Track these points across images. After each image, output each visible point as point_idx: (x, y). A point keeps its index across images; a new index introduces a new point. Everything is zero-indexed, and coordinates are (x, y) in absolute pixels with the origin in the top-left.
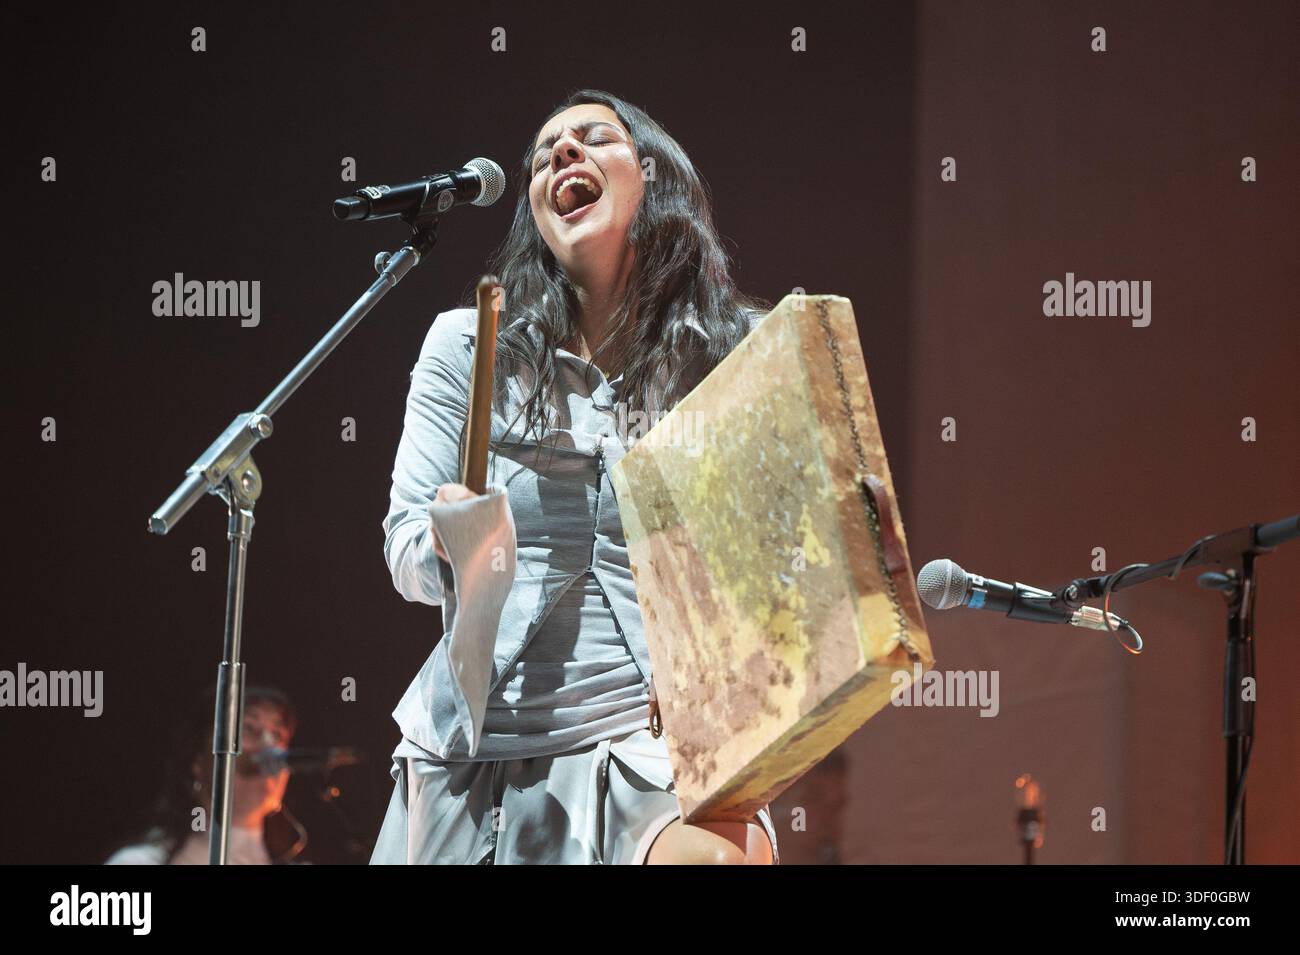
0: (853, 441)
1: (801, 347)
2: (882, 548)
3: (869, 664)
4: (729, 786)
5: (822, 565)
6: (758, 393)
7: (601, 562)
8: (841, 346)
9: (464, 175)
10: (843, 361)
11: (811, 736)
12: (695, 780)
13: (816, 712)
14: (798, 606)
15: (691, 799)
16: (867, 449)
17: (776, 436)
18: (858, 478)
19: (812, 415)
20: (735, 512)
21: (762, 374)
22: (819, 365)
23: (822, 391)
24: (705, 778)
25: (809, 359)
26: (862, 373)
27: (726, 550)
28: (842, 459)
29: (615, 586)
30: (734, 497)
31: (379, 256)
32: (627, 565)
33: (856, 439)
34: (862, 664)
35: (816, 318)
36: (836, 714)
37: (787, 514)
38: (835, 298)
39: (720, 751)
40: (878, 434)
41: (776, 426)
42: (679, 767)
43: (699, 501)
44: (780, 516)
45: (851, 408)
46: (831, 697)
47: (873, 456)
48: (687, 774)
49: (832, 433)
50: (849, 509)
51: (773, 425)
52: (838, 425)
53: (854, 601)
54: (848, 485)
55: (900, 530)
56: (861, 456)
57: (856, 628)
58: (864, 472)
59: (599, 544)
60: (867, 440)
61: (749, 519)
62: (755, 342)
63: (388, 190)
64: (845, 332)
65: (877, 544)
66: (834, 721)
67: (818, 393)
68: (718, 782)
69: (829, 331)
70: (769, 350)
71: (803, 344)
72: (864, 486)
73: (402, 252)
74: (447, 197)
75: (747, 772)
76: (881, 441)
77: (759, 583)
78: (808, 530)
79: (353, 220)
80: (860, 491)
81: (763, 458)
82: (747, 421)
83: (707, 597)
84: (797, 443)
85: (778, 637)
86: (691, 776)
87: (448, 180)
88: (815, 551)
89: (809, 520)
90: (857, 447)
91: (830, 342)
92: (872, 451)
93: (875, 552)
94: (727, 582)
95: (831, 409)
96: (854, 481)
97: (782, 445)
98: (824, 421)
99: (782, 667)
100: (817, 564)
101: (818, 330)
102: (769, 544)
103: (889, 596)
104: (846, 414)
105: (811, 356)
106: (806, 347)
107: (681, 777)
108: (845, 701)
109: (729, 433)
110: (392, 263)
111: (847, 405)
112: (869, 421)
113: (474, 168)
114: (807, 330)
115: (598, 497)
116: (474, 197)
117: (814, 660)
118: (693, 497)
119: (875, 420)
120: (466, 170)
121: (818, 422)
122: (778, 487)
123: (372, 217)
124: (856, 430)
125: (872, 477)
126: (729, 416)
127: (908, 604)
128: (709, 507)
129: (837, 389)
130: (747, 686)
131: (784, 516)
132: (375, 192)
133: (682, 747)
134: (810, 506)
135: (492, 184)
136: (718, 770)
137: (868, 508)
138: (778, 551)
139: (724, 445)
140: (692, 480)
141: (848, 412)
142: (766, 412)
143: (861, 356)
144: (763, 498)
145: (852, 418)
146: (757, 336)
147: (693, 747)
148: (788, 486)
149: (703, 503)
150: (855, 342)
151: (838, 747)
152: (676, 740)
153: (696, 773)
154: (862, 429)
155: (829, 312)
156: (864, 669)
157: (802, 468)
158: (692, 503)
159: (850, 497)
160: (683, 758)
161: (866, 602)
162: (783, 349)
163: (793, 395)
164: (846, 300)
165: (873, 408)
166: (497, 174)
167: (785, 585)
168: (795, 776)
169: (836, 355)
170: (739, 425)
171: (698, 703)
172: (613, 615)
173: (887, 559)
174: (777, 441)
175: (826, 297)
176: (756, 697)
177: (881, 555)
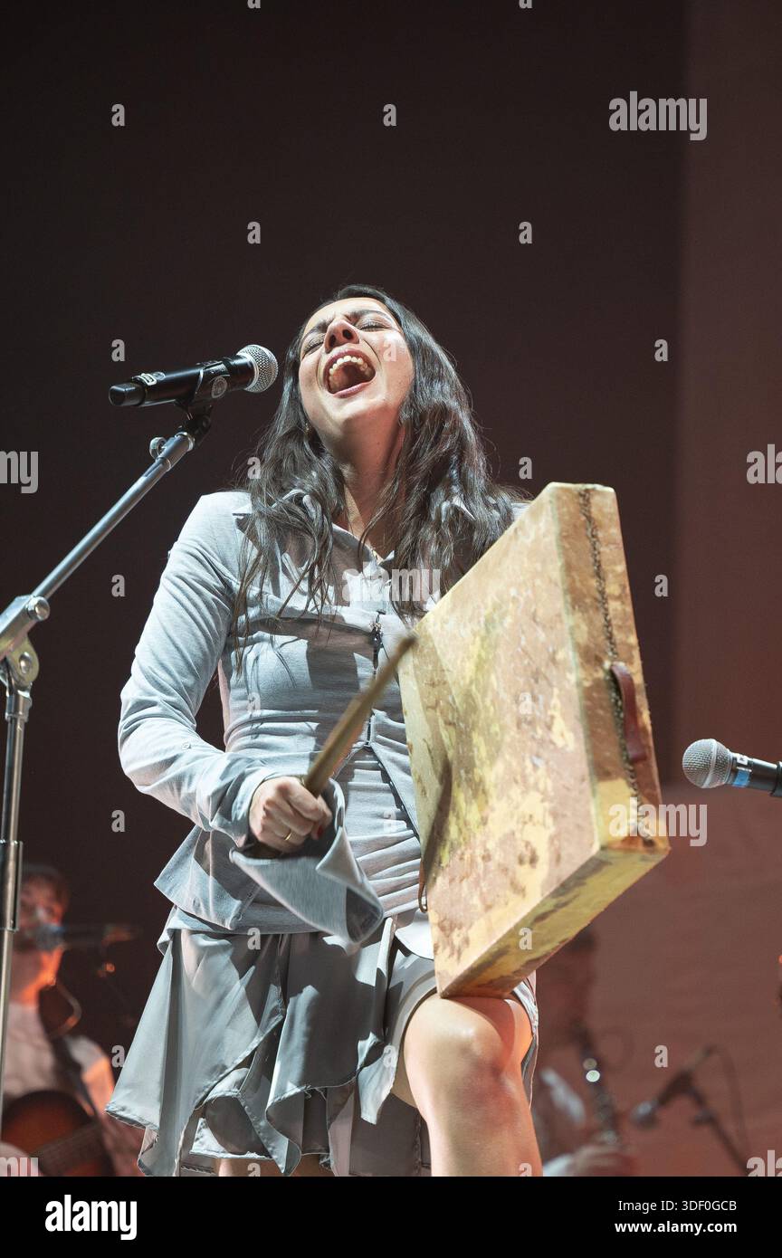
0: (605, 629)
1: (560, 534)
2: (625, 735)
3: (603, 848)
4: (479, 962)
5: (568, 749)
6: (522, 578)
7: (379, 736)
8: (600, 535)
9: (237, 362)
10: (602, 549)
11: (555, 916)
12: (452, 954)
13: (556, 893)
14: (546, 788)
15: (447, 973)
16: (618, 636)
17: (535, 621)
18: (607, 664)
19: (566, 602)
20: (498, 693)
21: (525, 560)
22: (576, 552)
23: (577, 578)
24: (459, 953)
25: (567, 546)
26: (620, 563)
27: (489, 730)
28: (592, 646)
29: (393, 761)
30: (497, 678)
31: (154, 441)
32: (404, 741)
33: (608, 627)
34: (596, 848)
35: (579, 507)
36: (575, 897)
37: (541, 698)
38: (598, 487)
39: (474, 927)
40: (631, 623)
41: (535, 611)
42: (438, 942)
43: (468, 681)
44: (535, 699)
45: (605, 596)
46: (571, 878)
47: (624, 643)
48: (444, 948)
49: (584, 620)
50: (595, 695)
51: (532, 610)
52: (591, 612)
53: (593, 785)
54: (596, 671)
55: (645, 717)
56: (611, 643)
57: (593, 811)
58: (613, 660)
59: (377, 719)
60: (620, 627)
61: (509, 701)
62: (521, 527)
63: (163, 376)
64: (606, 521)
65: (620, 731)
66: (575, 903)
67: (574, 581)
68: (471, 958)
69: (589, 518)
70: (532, 536)
71: (562, 531)
72: (611, 673)
73: (177, 438)
74: (220, 384)
75: (496, 949)
76: (634, 630)
77: (514, 764)
78: (557, 714)
79: (129, 407)
80: (608, 678)
81: (523, 643)
82: (511, 605)
83: (470, 776)
84: (552, 628)
85: (527, 818)
86: (448, 951)
87: (222, 367)
88: (562, 735)
89: (559, 705)
90: (608, 635)
91: (590, 530)
92: (624, 639)
93: (618, 738)
94: (488, 762)
95: (585, 596)
96: (602, 668)
97: (539, 630)
98: (577, 607)
99: (529, 848)
100: (562, 748)
101: (579, 518)
102: (525, 726)
103: (628, 782)
104: (599, 602)
105: (569, 543)
106: (565, 534)
107: (439, 951)
108: (584, 884)
109: (496, 617)
110: (166, 448)
111: (602, 593)
112: (624, 610)
113: (247, 355)
114: (567, 518)
115: (375, 673)
116: (247, 383)
117: (556, 842)
118: (463, 678)
119: (629, 609)
120: (239, 357)
121: (570, 608)
122: (534, 670)
123: (147, 404)
124: (608, 618)
125: (621, 664)
126: (495, 598)
127: (648, 791)
128: (476, 688)
129: (593, 577)
130: (499, 865)
131: (538, 699)
132: (150, 379)
133: (442, 922)
134: (560, 690)
135: (265, 370)
136: (471, 945)
137: (614, 695)
138: (532, 733)
139: (490, 628)
140: (463, 661)
141: (603, 598)
142: (528, 596)
143: (621, 545)
144: (521, 681)
145: (606, 606)
146: (522, 522)
147: (451, 923)
148: (543, 669)
149: (471, 683)
150: (615, 532)
151: (585, 928)
152: (437, 915)
153: (453, 947)
154: (615, 617)
155: (592, 501)
156: (597, 853)
157: (555, 652)
158: (462, 683)
159: (597, 683)
160: (442, 933)
161: (604, 787)
162: (544, 536)
163: (551, 581)
164: (611, 490)
165: (629, 598)
166: (270, 361)
167: (535, 767)
168: (545, 956)
169: (595, 543)
170: (504, 608)
171: (457, 880)
172: (393, 791)
173: (628, 746)
174: (535, 625)
175: (589, 486)
176: (506, 875)
177: (623, 741)
